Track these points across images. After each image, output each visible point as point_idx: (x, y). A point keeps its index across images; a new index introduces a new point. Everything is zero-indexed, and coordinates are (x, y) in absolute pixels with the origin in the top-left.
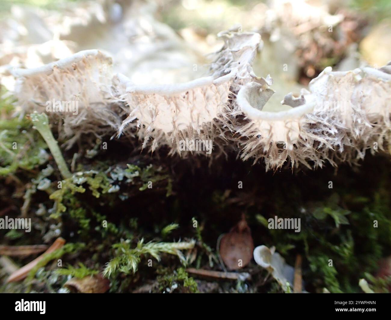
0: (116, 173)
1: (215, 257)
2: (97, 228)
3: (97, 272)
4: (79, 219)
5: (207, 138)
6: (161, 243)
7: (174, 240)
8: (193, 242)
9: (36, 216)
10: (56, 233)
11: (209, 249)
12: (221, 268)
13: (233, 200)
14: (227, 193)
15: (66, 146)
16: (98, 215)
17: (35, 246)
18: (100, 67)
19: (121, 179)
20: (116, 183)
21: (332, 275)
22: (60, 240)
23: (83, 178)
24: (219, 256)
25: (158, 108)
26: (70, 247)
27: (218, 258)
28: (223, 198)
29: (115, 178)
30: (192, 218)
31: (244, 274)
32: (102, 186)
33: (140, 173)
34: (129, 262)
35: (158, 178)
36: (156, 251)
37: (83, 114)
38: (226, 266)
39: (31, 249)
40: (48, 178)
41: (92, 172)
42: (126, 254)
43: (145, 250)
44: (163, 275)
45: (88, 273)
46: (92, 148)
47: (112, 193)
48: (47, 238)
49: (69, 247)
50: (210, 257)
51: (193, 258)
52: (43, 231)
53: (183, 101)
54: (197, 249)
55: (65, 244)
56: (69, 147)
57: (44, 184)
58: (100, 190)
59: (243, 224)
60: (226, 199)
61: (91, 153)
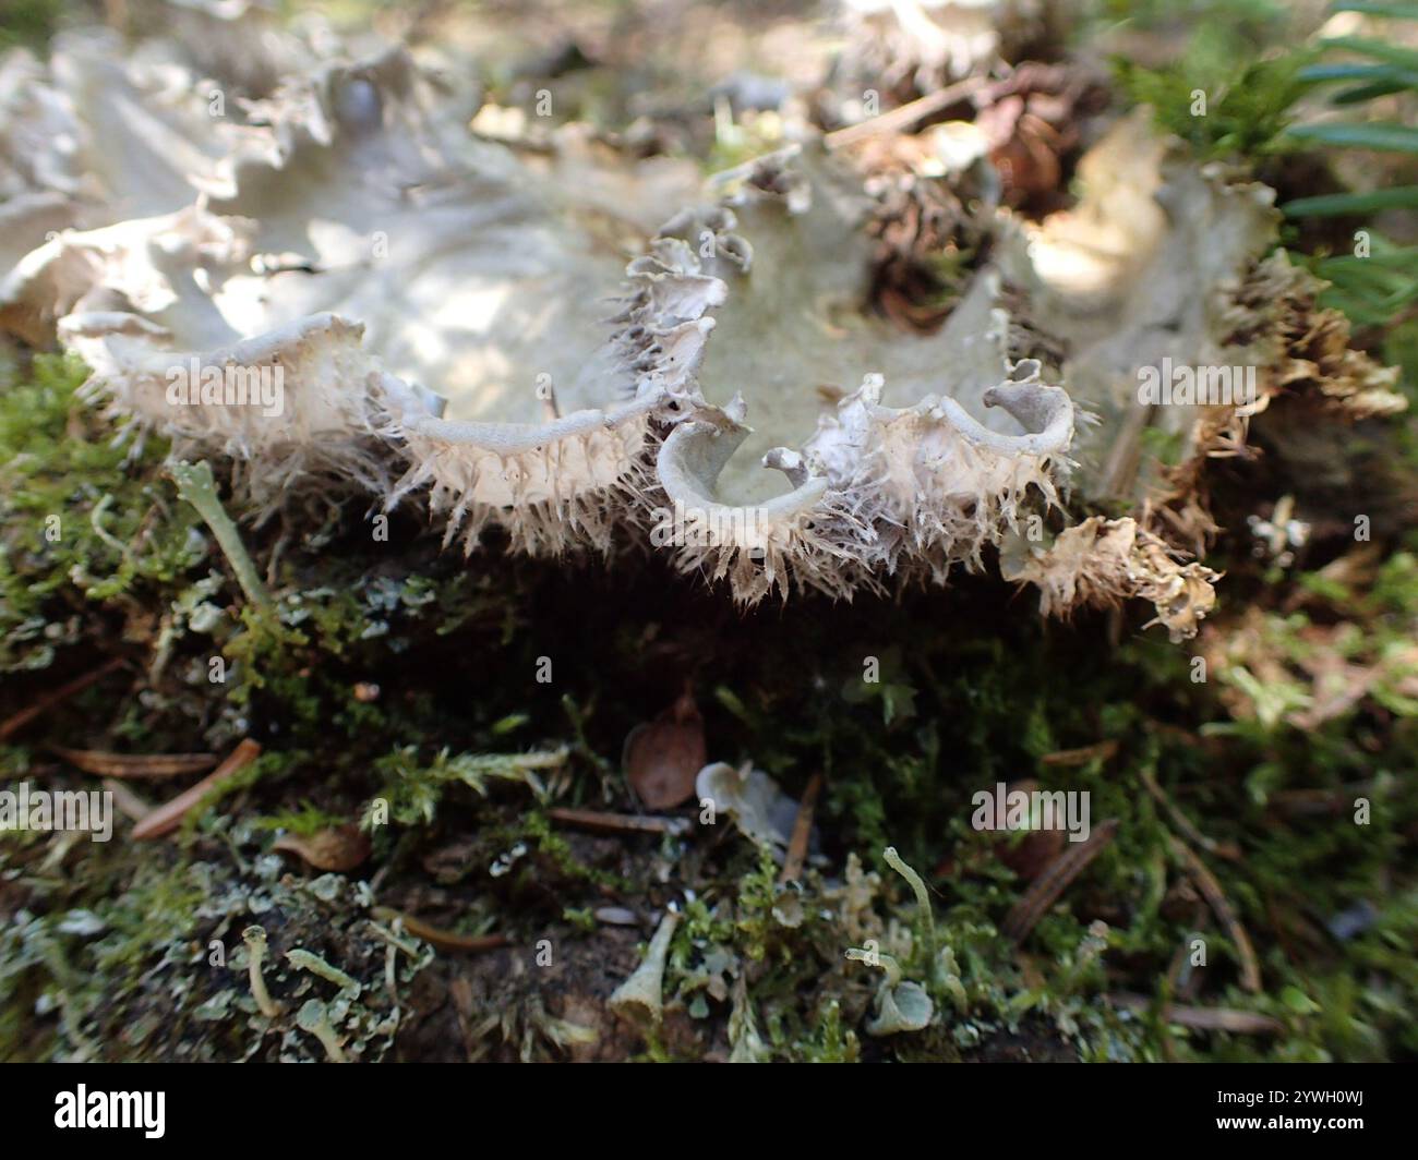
0: (378, 591)
1: (615, 781)
2: (338, 719)
3: (343, 821)
4: (293, 697)
5: (596, 523)
6: (489, 757)
7: (520, 748)
8: (564, 751)
9: (187, 687)
10: (237, 727)
11: (603, 763)
12: (628, 805)
13: (666, 648)
14: (651, 631)
15: (253, 519)
16: (337, 686)
17: (186, 757)
18: (335, 352)
19: (391, 606)
20: (377, 616)
21: (874, 824)
22: (249, 744)
23: (302, 610)
24: (626, 777)
25: (478, 466)
26: (274, 760)
27: (623, 783)
28: (640, 643)
29: (377, 604)
30: (562, 694)
31: (680, 820)
32: (349, 625)
33: (438, 594)
34: (416, 802)
35: (481, 605)
36: (477, 774)
37: (297, 460)
38: (641, 801)
39: (176, 763)
40: (211, 599)
41: (322, 591)
42: (409, 782)
43: (453, 773)
44: (493, 824)
45: (324, 822)
46: (315, 529)
47: (372, 639)
48: (216, 735)
49: (271, 762)
50: (605, 781)
51: (564, 786)
52: (203, 722)
53: (537, 456)
54: (575, 763)
55: (261, 753)
56: (259, 524)
57: (204, 618)
58: (342, 634)
59: (685, 705)
60: (648, 644)
61: (316, 541)
